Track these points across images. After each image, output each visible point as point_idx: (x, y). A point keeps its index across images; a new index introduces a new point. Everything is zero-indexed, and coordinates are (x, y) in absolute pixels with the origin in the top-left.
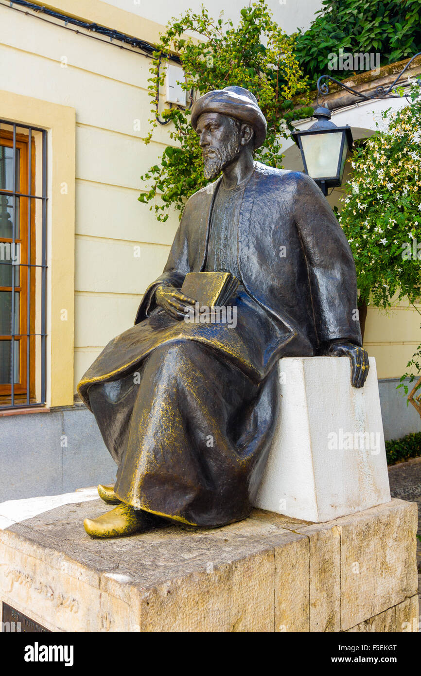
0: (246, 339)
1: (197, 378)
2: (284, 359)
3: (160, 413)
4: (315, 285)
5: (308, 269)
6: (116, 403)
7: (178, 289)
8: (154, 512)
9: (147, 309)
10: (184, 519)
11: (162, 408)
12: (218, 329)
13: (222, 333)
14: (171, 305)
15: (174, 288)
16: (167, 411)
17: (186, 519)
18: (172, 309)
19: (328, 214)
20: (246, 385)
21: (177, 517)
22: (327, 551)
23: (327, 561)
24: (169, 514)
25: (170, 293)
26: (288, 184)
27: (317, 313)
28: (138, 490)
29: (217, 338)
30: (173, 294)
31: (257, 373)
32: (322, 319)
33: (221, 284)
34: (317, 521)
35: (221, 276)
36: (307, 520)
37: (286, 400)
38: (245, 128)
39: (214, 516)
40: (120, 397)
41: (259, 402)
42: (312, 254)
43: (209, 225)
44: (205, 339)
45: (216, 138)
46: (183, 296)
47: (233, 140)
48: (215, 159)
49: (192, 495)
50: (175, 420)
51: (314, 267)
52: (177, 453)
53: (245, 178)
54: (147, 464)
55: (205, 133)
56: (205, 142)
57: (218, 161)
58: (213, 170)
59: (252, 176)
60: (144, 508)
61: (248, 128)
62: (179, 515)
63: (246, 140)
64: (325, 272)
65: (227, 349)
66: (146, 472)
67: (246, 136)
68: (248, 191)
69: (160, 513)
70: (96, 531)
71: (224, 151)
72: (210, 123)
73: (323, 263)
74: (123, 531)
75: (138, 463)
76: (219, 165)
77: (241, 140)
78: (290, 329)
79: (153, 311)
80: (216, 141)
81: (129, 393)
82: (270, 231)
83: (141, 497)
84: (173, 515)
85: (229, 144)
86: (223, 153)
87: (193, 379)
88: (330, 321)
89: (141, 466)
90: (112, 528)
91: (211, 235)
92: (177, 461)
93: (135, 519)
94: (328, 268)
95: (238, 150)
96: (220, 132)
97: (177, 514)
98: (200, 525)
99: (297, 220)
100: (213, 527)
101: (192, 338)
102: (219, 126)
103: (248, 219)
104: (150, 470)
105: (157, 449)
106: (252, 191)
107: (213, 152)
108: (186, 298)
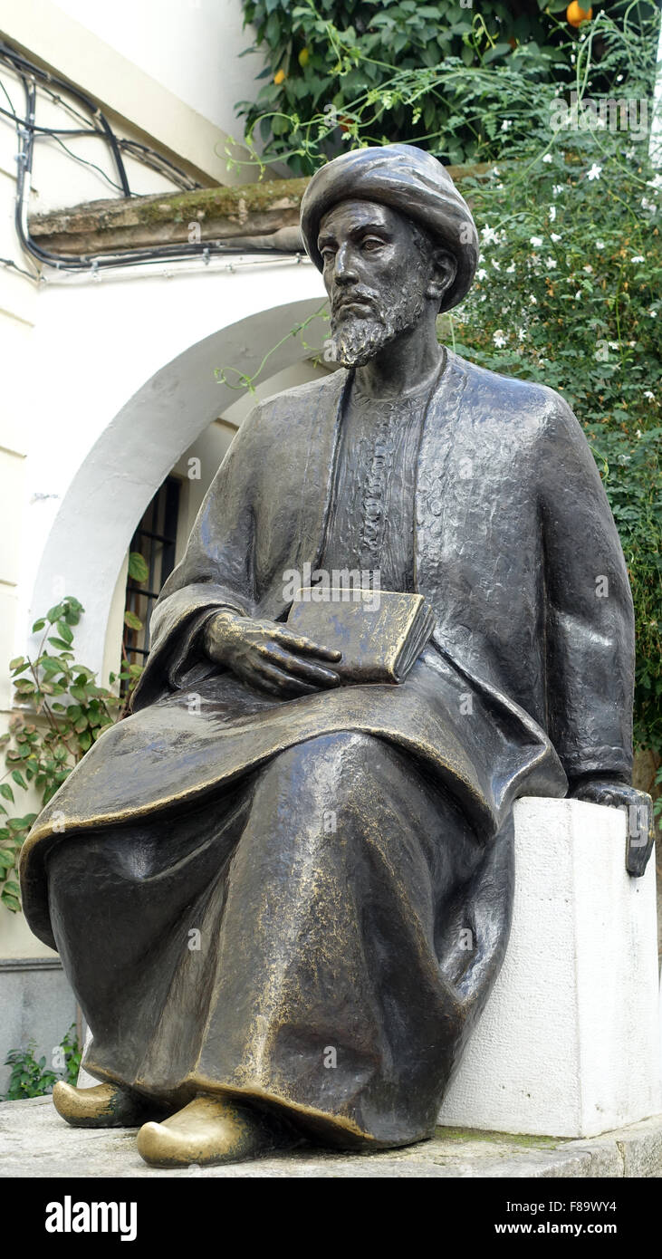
1: (389, 818)
2: (524, 799)
3: (312, 891)
4: (559, 651)
5: (546, 612)
6: (149, 880)
8: (300, 1106)
9: (177, 666)
10: (354, 1122)
13: (428, 726)
14: (267, 658)
16: (328, 888)
18: (271, 669)
21: (343, 1117)
24: (329, 1111)
25: (267, 630)
26: (528, 411)
28: (267, 1059)
29: (425, 736)
30: (273, 633)
32: (567, 727)
33: (405, 620)
34: (579, 1134)
35: (402, 601)
36: (555, 1135)
37: (527, 889)
38: (441, 257)
39: (395, 1122)
40: (157, 864)
41: (477, 888)
42: (560, 579)
43: (332, 480)
44: (403, 735)
45: (376, 267)
46: (306, 639)
47: (413, 279)
48: (369, 320)
49: (370, 1073)
50: (343, 908)
51: (560, 611)
52: (346, 980)
53: (423, 380)
54: (284, 1004)
55: (347, 249)
56: (351, 273)
57: (377, 327)
58: (363, 345)
59: (439, 379)
60: (281, 1097)
61: (447, 260)
62: (346, 1115)
63: (439, 288)
64: (582, 624)
65: (445, 761)
66: (282, 1021)
67: (437, 278)
68: (437, 412)
69: (311, 1110)
70: (174, 1149)
71: (391, 305)
72: (368, 225)
73: (583, 602)
74: (226, 1149)
75: (262, 1001)
76: (379, 335)
77: (428, 285)
78: (536, 737)
79: (188, 674)
80: (376, 275)
81: (196, 853)
82: (488, 512)
83: (273, 1073)
84: (335, 1113)
85: (404, 290)
86: (389, 309)
87: (380, 821)
88: (586, 733)
89: (269, 1006)
90: (207, 1143)
91: (334, 506)
92: (345, 998)
93: (244, 1126)
94: (588, 614)
95: (418, 307)
96: (388, 255)
97: (342, 1112)
98: (377, 1139)
99: (542, 496)
100: (394, 1143)
101: (374, 729)
102: (387, 239)
103: (440, 478)
104: (292, 1017)
105: (307, 971)
106: (445, 413)
107: (366, 301)
108: (313, 645)
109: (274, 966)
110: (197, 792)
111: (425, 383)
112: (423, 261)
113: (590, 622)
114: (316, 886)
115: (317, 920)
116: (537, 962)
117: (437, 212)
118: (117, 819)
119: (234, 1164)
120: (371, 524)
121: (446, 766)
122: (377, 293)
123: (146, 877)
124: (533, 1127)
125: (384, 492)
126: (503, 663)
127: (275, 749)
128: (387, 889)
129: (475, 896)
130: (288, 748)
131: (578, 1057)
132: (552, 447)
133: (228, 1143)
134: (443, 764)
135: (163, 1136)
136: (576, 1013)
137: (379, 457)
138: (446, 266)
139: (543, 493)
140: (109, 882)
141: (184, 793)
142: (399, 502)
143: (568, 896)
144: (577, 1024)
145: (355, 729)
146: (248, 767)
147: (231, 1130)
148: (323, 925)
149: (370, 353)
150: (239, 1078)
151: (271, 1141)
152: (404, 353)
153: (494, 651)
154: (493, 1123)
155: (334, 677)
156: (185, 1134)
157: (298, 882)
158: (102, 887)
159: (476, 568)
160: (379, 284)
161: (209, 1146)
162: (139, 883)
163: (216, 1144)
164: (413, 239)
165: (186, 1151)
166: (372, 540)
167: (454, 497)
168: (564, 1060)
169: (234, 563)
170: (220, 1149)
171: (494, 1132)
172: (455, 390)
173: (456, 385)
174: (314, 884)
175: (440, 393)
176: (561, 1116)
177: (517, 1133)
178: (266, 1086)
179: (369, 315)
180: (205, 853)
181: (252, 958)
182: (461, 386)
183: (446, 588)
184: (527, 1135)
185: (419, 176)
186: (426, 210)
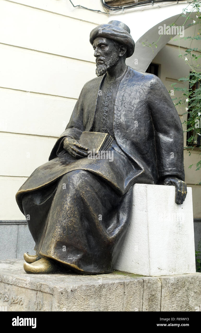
0: (116, 172)
1: (88, 191)
4: (158, 143)
5: (154, 133)
6: (39, 205)
7: (77, 141)
9: (58, 151)
10: (77, 266)
11: (68, 206)
12: (100, 165)
13: (102, 167)
14: (73, 150)
15: (75, 140)
16: (71, 208)
17: (78, 266)
18: (74, 152)
19: (168, 101)
20: (114, 197)
22: (154, 290)
23: (153, 296)
25: (73, 143)
27: (158, 159)
28: (53, 249)
29: (100, 170)
30: (74, 143)
31: (120, 191)
32: (161, 163)
33: (103, 140)
34: (150, 275)
35: (103, 135)
36: (144, 275)
37: (137, 208)
38: (122, 47)
39: (93, 267)
40: (42, 200)
41: (120, 208)
42: (157, 124)
43: (97, 103)
44: (93, 170)
45: (104, 52)
46: (81, 145)
47: (114, 54)
48: (103, 65)
49: (82, 254)
50: (75, 213)
51: (158, 132)
52: (75, 231)
53: (120, 76)
54: (59, 236)
55: (98, 49)
56: (98, 54)
57: (105, 66)
58: (101, 71)
59: (124, 76)
60: (57, 259)
61: (124, 47)
62: (74, 264)
63: (122, 54)
64: (164, 135)
65: (104, 176)
66: (58, 240)
67: (122, 52)
68: (122, 85)
69: (65, 262)
70: (30, 269)
71: (108, 60)
72: (101, 43)
73: (163, 130)
74: (44, 270)
75: (54, 235)
76: (105, 68)
77: (119, 54)
78: (141, 168)
79: (61, 153)
80: (104, 54)
81: (48, 199)
82: (133, 109)
83: (55, 252)
84: (71, 263)
85: (112, 57)
86: (108, 61)
87: (85, 192)
88: (165, 165)
89: (55, 236)
90: (39, 268)
91: (98, 109)
92: (75, 235)
93: (50, 265)
94: (166, 133)
95: (117, 60)
96: (107, 49)
97: (73, 263)
98: (85, 271)
99: (149, 104)
100: (92, 273)
101: (86, 169)
102: (106, 45)
103: (121, 101)
104: (60, 239)
105: (65, 228)
106: (124, 85)
107: (102, 60)
108: (82, 146)
109: (57, 227)
110: (47, 184)
111: (120, 77)
112: (117, 49)
113: (166, 135)
114: (68, 208)
115: (68, 216)
116: (140, 228)
117: (118, 38)
118: (31, 190)
119: (46, 274)
120: (105, 114)
121: (105, 177)
122: (105, 58)
123: (39, 204)
124: (139, 272)
125: (108, 105)
126: (137, 148)
127: (63, 174)
128: (87, 208)
129: (120, 210)
130: (65, 174)
131: (149, 253)
132: (152, 91)
133: (44, 269)
134: (104, 177)
135: (28, 266)
136: (148, 242)
137: (108, 96)
138: (124, 49)
139: (149, 103)
140: (32, 205)
141: (44, 184)
142: (112, 108)
143: (146, 210)
144: (149, 245)
145: (81, 169)
146: (57, 178)
147: (46, 266)
148: (69, 217)
149: (103, 73)
150: (47, 253)
151: (59, 270)
152: (115, 70)
153: (135, 145)
154: (131, 271)
155: (86, 154)
156: (33, 266)
157: (64, 207)
158: (31, 206)
159: (129, 124)
160: (105, 56)
161: (39, 269)
162: (38, 205)
163: (41, 269)
164: (113, 44)
165: (33, 270)
166: (105, 117)
167: (124, 106)
168: (146, 255)
169: (79, 123)
170: (42, 270)
171: (131, 273)
172: (127, 78)
173: (128, 77)
174: (67, 207)
175: (123, 79)
176: (145, 270)
177: (135, 274)
178: (53, 256)
179: (103, 63)
180: (49, 199)
181: (53, 225)
182: (129, 77)
183: (121, 129)
184: (138, 275)
185: (113, 30)
186: (115, 38)
